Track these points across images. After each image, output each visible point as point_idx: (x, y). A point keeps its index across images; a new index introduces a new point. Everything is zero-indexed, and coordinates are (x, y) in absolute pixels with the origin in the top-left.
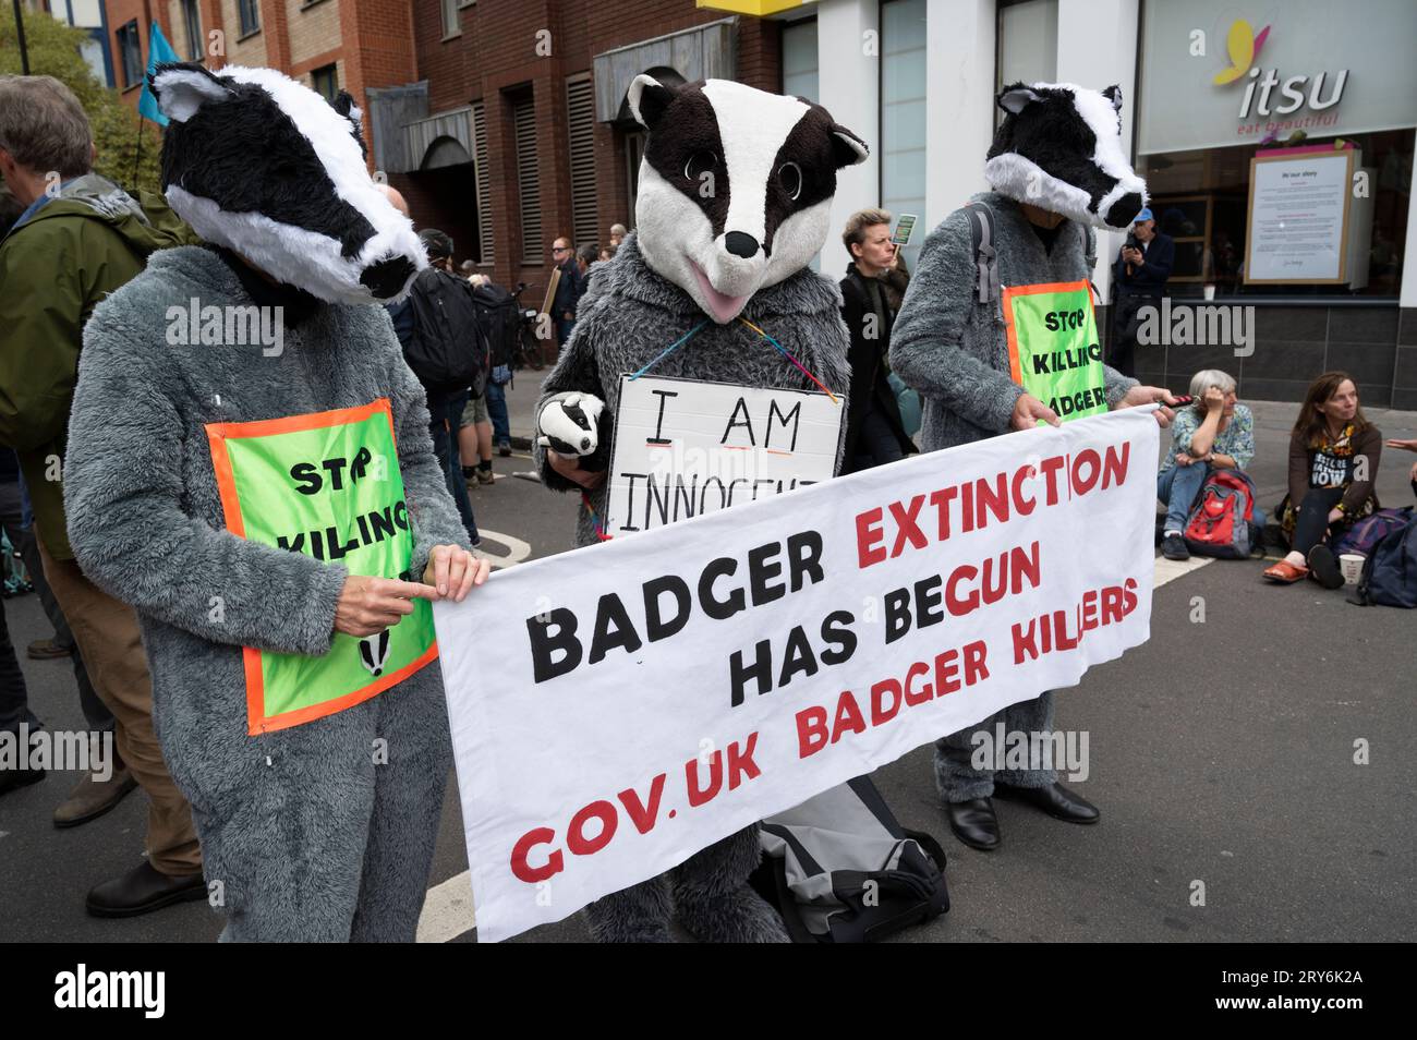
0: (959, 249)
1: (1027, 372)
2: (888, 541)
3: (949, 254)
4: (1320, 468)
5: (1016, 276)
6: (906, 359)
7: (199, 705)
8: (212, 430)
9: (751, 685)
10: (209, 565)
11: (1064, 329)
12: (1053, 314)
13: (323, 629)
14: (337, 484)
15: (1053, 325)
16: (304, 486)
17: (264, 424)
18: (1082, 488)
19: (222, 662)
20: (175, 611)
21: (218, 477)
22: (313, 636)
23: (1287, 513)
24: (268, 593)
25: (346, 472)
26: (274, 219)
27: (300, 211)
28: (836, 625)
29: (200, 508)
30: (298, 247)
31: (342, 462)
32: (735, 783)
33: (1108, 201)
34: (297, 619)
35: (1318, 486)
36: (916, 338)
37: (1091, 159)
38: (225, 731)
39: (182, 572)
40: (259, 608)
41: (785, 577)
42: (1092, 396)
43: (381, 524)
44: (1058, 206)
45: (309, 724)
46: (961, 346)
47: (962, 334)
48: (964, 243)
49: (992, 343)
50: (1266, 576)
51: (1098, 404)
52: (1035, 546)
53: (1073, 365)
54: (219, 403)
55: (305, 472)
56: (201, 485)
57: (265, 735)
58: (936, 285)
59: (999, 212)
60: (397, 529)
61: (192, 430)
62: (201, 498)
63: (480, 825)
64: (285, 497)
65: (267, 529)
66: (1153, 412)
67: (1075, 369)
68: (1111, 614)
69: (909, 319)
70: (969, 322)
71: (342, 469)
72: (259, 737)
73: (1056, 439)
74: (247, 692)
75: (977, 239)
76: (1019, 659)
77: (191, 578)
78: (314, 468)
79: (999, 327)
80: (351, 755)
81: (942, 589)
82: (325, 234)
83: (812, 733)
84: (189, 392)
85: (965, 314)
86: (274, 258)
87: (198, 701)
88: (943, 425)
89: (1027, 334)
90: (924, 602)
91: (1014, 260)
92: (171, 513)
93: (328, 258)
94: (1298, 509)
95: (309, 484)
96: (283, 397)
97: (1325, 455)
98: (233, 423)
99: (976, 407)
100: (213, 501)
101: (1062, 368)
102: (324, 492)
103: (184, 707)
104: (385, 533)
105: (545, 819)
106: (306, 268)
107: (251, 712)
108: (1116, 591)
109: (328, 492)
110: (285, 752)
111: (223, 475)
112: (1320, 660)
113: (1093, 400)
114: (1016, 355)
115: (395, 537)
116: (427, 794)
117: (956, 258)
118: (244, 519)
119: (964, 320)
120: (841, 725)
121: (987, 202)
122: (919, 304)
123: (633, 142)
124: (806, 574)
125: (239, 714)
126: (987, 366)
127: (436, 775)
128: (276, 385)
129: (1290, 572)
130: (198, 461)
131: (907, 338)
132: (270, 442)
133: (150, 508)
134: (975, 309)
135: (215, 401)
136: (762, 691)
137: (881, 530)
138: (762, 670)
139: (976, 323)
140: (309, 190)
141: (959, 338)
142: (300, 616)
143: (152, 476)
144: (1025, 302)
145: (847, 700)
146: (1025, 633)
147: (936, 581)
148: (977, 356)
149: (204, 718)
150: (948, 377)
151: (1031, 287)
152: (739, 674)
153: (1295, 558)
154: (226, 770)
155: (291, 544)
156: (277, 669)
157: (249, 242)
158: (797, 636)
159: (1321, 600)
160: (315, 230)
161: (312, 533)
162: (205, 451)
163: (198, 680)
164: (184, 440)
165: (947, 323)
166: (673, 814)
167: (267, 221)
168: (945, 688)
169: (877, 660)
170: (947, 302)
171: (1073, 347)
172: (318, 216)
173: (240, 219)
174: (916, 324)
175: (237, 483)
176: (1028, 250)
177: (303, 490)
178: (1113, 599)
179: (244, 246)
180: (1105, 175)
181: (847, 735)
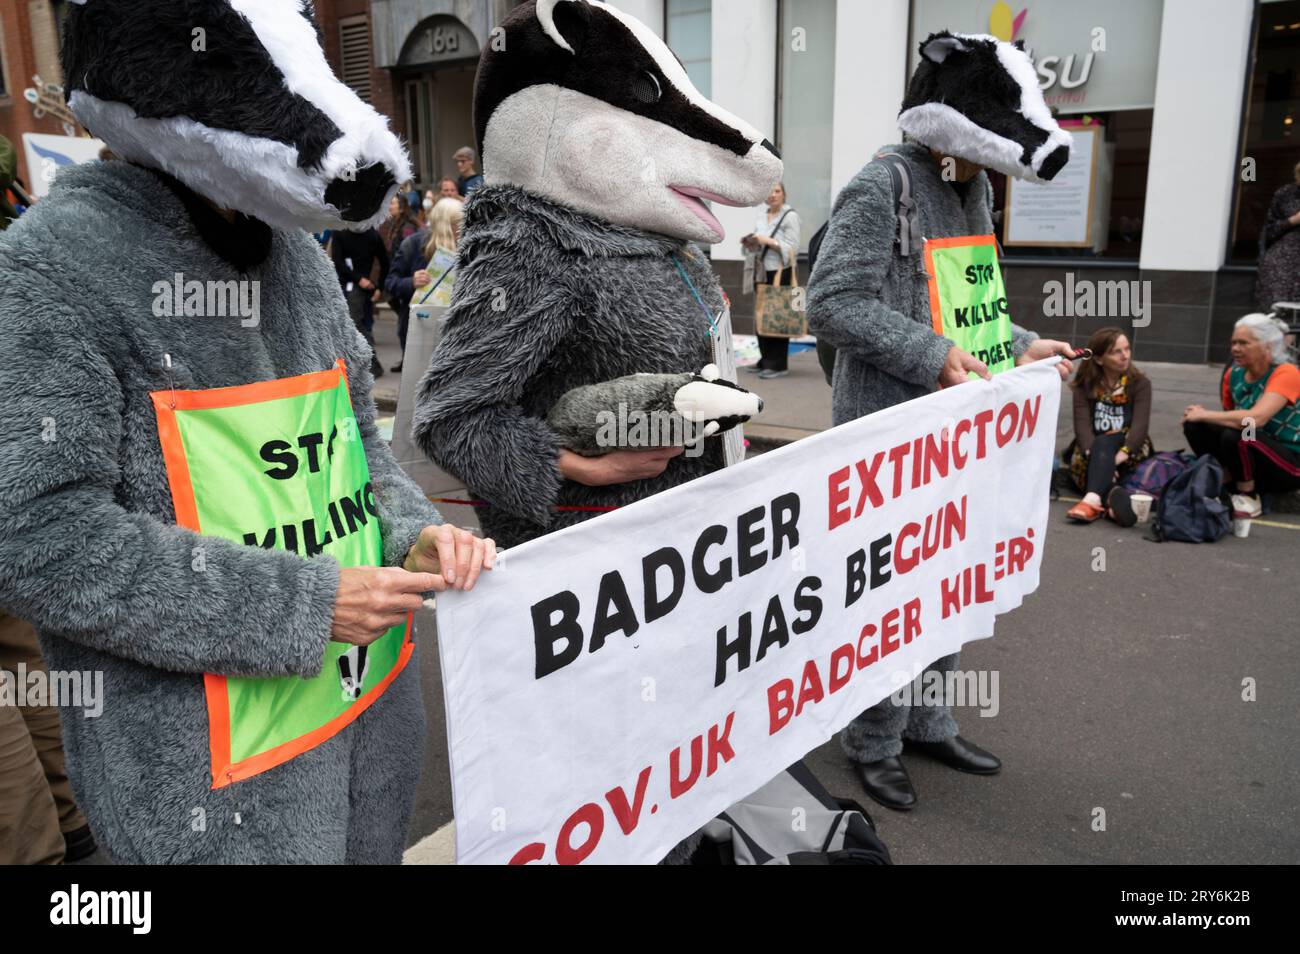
0: (879, 199)
1: (948, 326)
2: (852, 503)
3: (871, 205)
4: (1101, 415)
5: (936, 229)
6: (827, 313)
7: (144, 755)
8: (160, 399)
9: (733, 661)
10: (167, 569)
11: (981, 283)
12: (972, 267)
13: (319, 641)
14: (314, 466)
15: (972, 278)
16: (277, 469)
17: (225, 391)
18: (1002, 440)
19: (174, 699)
20: (121, 633)
21: (165, 460)
22: (307, 651)
23: (1076, 458)
24: (247, 601)
25: (322, 449)
26: (208, 124)
27: (242, 112)
28: (807, 592)
29: (142, 500)
30: (241, 158)
31: (318, 438)
32: (712, 768)
33: (1042, 153)
34: (285, 631)
35: (1102, 432)
36: (837, 292)
37: (1019, 111)
38: (180, 787)
39: (133, 583)
40: (236, 621)
41: (767, 544)
42: (1003, 349)
43: (352, 511)
44: (986, 157)
45: (283, 766)
46: (881, 299)
47: (881, 288)
48: (885, 194)
49: (914, 296)
50: (1069, 516)
51: (1008, 357)
52: (964, 499)
53: (988, 319)
54: (169, 364)
55: (277, 451)
56: (145, 471)
57: (233, 785)
58: (857, 237)
59: (915, 164)
60: (368, 516)
61: (134, 401)
62: (143, 488)
63: (472, 850)
64: (251, 482)
65: (230, 524)
66: (1055, 365)
67: (990, 322)
68: (1015, 564)
69: (829, 272)
70: (889, 275)
71: (318, 446)
72: (225, 789)
73: (987, 393)
74: (210, 731)
75: (898, 191)
76: (946, 614)
77: (145, 588)
78: (289, 446)
79: (920, 279)
80: (330, 797)
81: (891, 548)
82: (275, 139)
83: (782, 706)
84: (134, 353)
85: (886, 267)
86: (211, 175)
87: (141, 751)
88: (862, 381)
89: (948, 288)
90: (879, 562)
91: (933, 212)
92: (107, 506)
93: (280, 171)
94: (1088, 452)
95: (283, 466)
96: (240, 358)
97: (1105, 403)
98: (187, 390)
99: (906, 361)
100: (160, 491)
101: (979, 321)
102: (300, 476)
103: (122, 760)
104: (358, 522)
105: (537, 833)
106: (254, 186)
107: (215, 760)
108: (1020, 541)
109: (305, 476)
110: (257, 805)
111: (174, 459)
112: (1141, 596)
113: (1004, 353)
114: (938, 308)
115: (367, 525)
116: (395, 826)
117: (877, 209)
118: (199, 511)
119: (884, 273)
120: (806, 696)
121: (903, 154)
122: (839, 257)
123: (413, 89)
124: (786, 539)
125: (202, 763)
126: (909, 319)
127: (404, 802)
128: (231, 343)
129: (1089, 512)
130: (141, 440)
131: (828, 292)
132: (232, 414)
133: (84, 503)
134: (895, 262)
135: (165, 362)
136: (741, 668)
137: (847, 489)
138: (742, 646)
139: (897, 277)
140: (252, 83)
141: (878, 292)
142: (289, 627)
143: (88, 463)
144: (945, 254)
145: (811, 670)
146: (951, 588)
147: (887, 540)
148: (897, 310)
149: (151, 772)
150: (876, 331)
151: (951, 239)
152: (723, 652)
153: (1092, 499)
154: (184, 836)
155: (260, 540)
156: (247, 698)
157: (179, 158)
158: (775, 607)
159: (1121, 537)
160: (261, 136)
161: (284, 527)
162: (152, 429)
163: (142, 723)
164: (123, 413)
165: (869, 276)
166: (654, 809)
167: (199, 127)
168: (889, 647)
169: (840, 624)
170: (869, 255)
171: (987, 300)
172: (264, 116)
173: (163, 127)
174: (838, 277)
175: (190, 467)
176: (945, 202)
177: (275, 474)
178: (1017, 549)
179: (173, 163)
180: (1035, 127)
181: (809, 705)
